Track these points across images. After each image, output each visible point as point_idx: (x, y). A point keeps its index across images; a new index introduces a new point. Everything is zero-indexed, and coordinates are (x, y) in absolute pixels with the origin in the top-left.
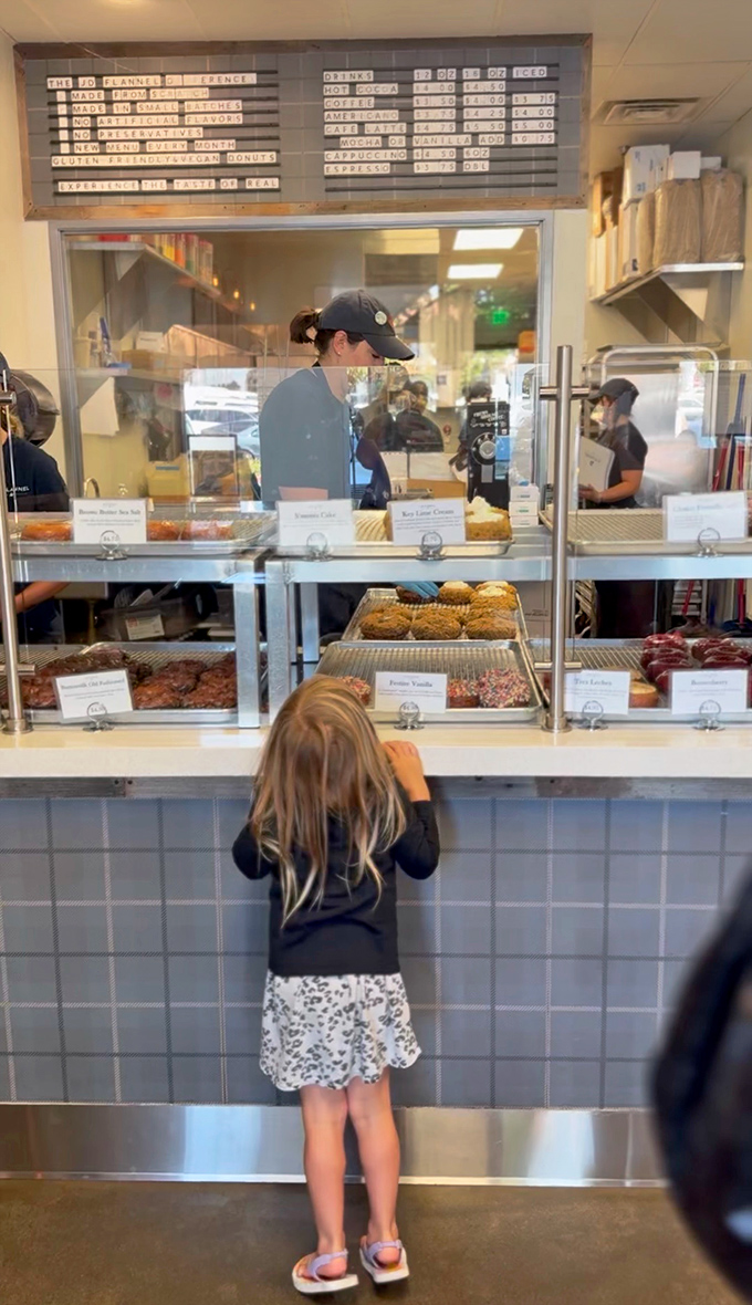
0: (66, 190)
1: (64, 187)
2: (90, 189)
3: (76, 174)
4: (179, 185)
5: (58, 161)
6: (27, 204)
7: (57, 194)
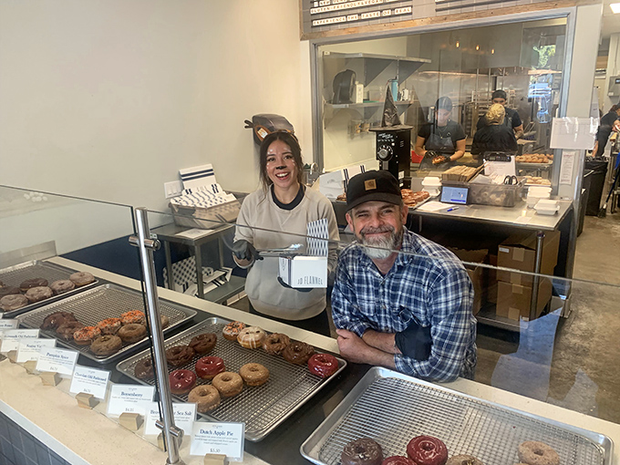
0: (317, 24)
1: (315, 23)
2: (326, 23)
3: (321, 16)
4: (364, 16)
5: (314, 11)
6: (301, 33)
7: (313, 27)
